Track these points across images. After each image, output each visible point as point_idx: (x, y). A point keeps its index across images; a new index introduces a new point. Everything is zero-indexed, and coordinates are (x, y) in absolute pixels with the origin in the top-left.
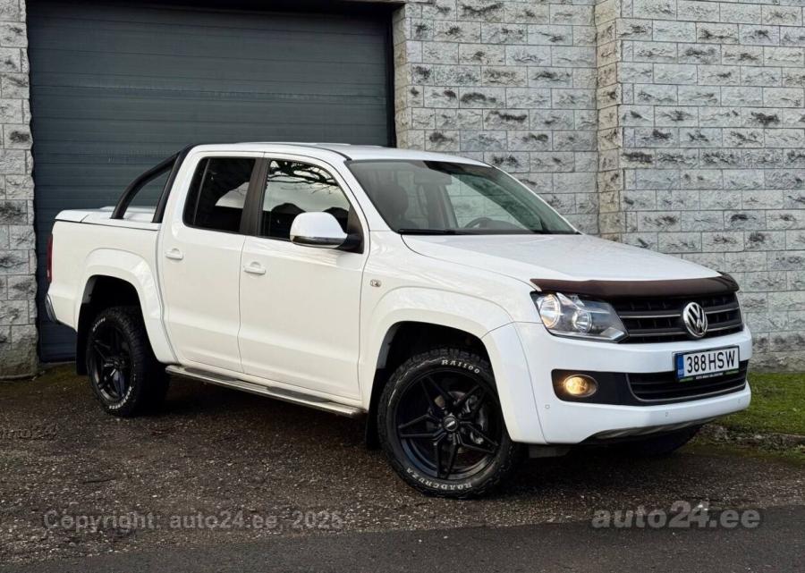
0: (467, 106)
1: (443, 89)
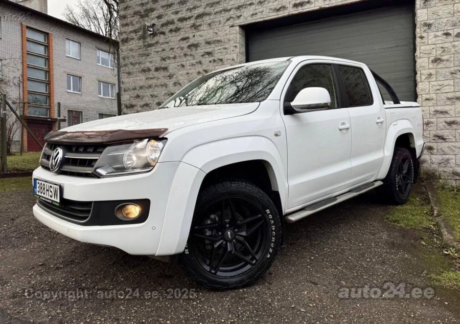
0: (459, 39)
1: (442, 32)
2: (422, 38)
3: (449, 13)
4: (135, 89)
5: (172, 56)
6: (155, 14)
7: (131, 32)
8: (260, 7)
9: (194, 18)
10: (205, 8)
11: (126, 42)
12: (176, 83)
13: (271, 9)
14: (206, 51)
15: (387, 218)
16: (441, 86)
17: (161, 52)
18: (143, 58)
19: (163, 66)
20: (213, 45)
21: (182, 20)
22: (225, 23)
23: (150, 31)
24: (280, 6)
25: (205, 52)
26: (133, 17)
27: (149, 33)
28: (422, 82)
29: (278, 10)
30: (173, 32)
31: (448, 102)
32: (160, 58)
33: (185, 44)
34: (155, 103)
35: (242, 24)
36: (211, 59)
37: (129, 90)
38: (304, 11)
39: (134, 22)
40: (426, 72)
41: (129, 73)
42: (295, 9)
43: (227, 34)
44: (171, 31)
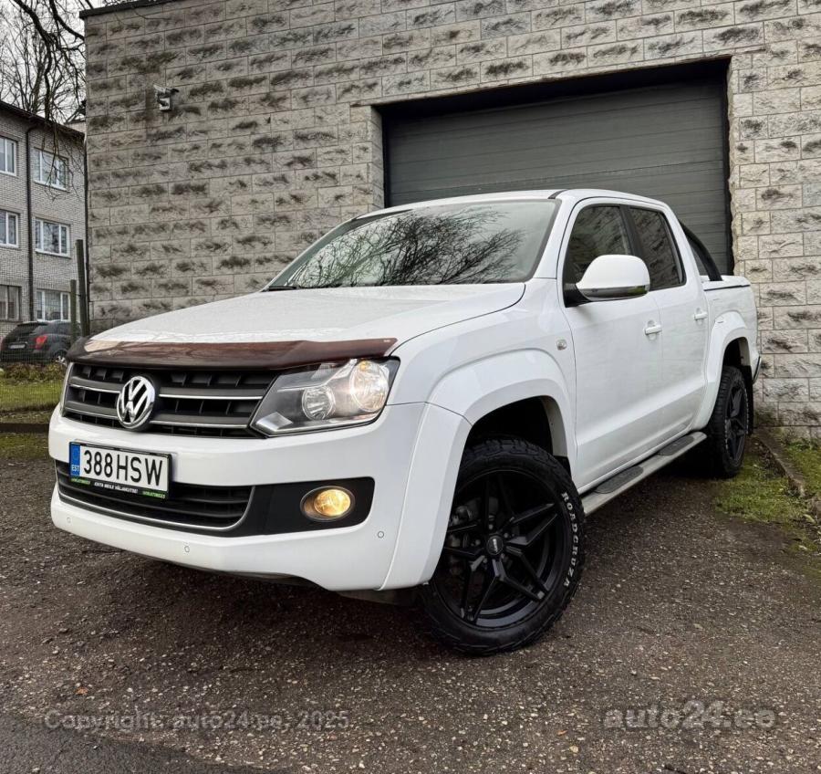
0: (812, 155)
1: (780, 141)
2: (742, 149)
3: (793, 104)
4: (123, 232)
5: (217, 162)
6: (174, 67)
7: (115, 103)
8: (418, 68)
9: (268, 82)
10: (295, 61)
11: (102, 125)
12: (227, 221)
13: (440, 75)
14: (297, 154)
15: (720, 505)
16: (780, 244)
17: (189, 151)
18: (146, 163)
19: (193, 183)
20: (313, 144)
21: (239, 84)
22: (339, 99)
23: (164, 104)
24: (461, 69)
25: (295, 158)
26: (121, 69)
27: (161, 108)
28: (744, 235)
29: (456, 78)
30: (219, 110)
31: (794, 277)
32: (187, 166)
33: (247, 138)
34: (174, 264)
35: (379, 101)
36: (309, 172)
37: (110, 234)
38: (511, 83)
39: (123, 82)
40: (752, 216)
41: (110, 197)
42: (492, 77)
43: (344, 122)
44: (214, 106)
